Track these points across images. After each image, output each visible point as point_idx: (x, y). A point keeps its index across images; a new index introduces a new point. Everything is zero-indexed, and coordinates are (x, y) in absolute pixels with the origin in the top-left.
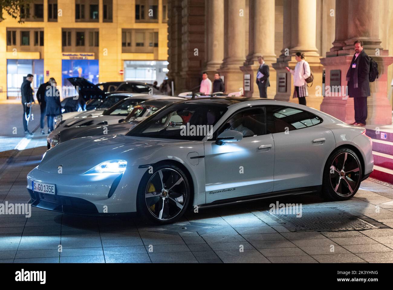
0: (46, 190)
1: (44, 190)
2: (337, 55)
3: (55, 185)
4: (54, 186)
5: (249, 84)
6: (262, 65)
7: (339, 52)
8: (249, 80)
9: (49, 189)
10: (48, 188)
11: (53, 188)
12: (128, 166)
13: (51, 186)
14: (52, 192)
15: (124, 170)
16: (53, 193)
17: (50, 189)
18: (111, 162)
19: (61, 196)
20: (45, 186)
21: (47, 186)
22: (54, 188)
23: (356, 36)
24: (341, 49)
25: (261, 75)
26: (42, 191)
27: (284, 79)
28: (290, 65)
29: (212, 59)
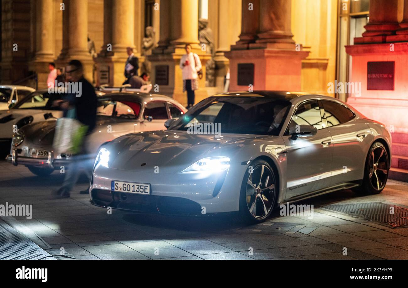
0: (135, 190)
1: (132, 189)
2: (248, 48)
3: (150, 184)
4: (148, 185)
5: (107, 76)
6: (131, 57)
7: (251, 45)
8: (107, 72)
9: (141, 188)
10: (139, 188)
11: (146, 188)
12: (232, 163)
13: (144, 185)
14: (145, 192)
15: (228, 166)
16: (147, 193)
17: (143, 189)
18: (211, 159)
19: (157, 196)
20: (134, 186)
21: (137, 185)
22: (148, 188)
23: (271, 30)
24: (253, 42)
25: (130, 67)
26: (129, 191)
27: (164, 71)
28: (175, 57)
29: (41, 49)
